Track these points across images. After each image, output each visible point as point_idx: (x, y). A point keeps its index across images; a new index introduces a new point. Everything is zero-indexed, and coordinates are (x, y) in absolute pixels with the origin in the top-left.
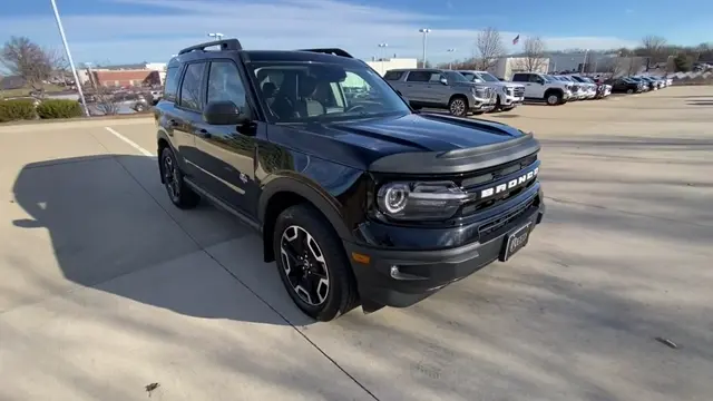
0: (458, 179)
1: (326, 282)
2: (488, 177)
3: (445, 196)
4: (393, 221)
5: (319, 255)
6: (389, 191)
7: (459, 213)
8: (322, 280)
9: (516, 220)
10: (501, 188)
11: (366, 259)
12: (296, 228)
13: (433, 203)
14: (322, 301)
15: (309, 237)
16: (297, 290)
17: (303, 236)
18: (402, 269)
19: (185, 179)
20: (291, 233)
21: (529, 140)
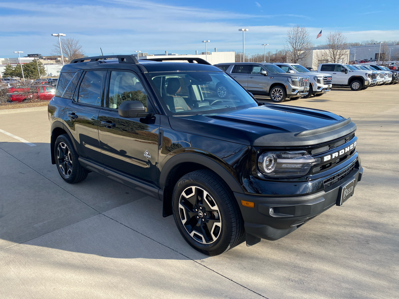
0: (309, 149)
1: (219, 224)
2: (326, 148)
3: (301, 161)
4: (268, 178)
5: (213, 205)
6: (265, 158)
7: (310, 172)
8: (215, 224)
9: (346, 177)
10: (335, 155)
11: (251, 204)
12: (194, 188)
13: (293, 166)
14: (215, 239)
15: (205, 193)
16: (192, 234)
17: (199, 193)
18: (276, 210)
19: (80, 159)
20: (189, 192)
21: (349, 124)
